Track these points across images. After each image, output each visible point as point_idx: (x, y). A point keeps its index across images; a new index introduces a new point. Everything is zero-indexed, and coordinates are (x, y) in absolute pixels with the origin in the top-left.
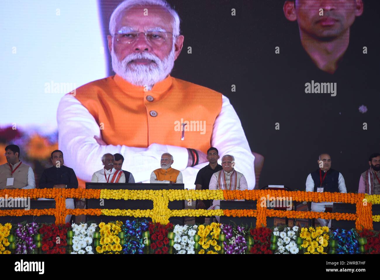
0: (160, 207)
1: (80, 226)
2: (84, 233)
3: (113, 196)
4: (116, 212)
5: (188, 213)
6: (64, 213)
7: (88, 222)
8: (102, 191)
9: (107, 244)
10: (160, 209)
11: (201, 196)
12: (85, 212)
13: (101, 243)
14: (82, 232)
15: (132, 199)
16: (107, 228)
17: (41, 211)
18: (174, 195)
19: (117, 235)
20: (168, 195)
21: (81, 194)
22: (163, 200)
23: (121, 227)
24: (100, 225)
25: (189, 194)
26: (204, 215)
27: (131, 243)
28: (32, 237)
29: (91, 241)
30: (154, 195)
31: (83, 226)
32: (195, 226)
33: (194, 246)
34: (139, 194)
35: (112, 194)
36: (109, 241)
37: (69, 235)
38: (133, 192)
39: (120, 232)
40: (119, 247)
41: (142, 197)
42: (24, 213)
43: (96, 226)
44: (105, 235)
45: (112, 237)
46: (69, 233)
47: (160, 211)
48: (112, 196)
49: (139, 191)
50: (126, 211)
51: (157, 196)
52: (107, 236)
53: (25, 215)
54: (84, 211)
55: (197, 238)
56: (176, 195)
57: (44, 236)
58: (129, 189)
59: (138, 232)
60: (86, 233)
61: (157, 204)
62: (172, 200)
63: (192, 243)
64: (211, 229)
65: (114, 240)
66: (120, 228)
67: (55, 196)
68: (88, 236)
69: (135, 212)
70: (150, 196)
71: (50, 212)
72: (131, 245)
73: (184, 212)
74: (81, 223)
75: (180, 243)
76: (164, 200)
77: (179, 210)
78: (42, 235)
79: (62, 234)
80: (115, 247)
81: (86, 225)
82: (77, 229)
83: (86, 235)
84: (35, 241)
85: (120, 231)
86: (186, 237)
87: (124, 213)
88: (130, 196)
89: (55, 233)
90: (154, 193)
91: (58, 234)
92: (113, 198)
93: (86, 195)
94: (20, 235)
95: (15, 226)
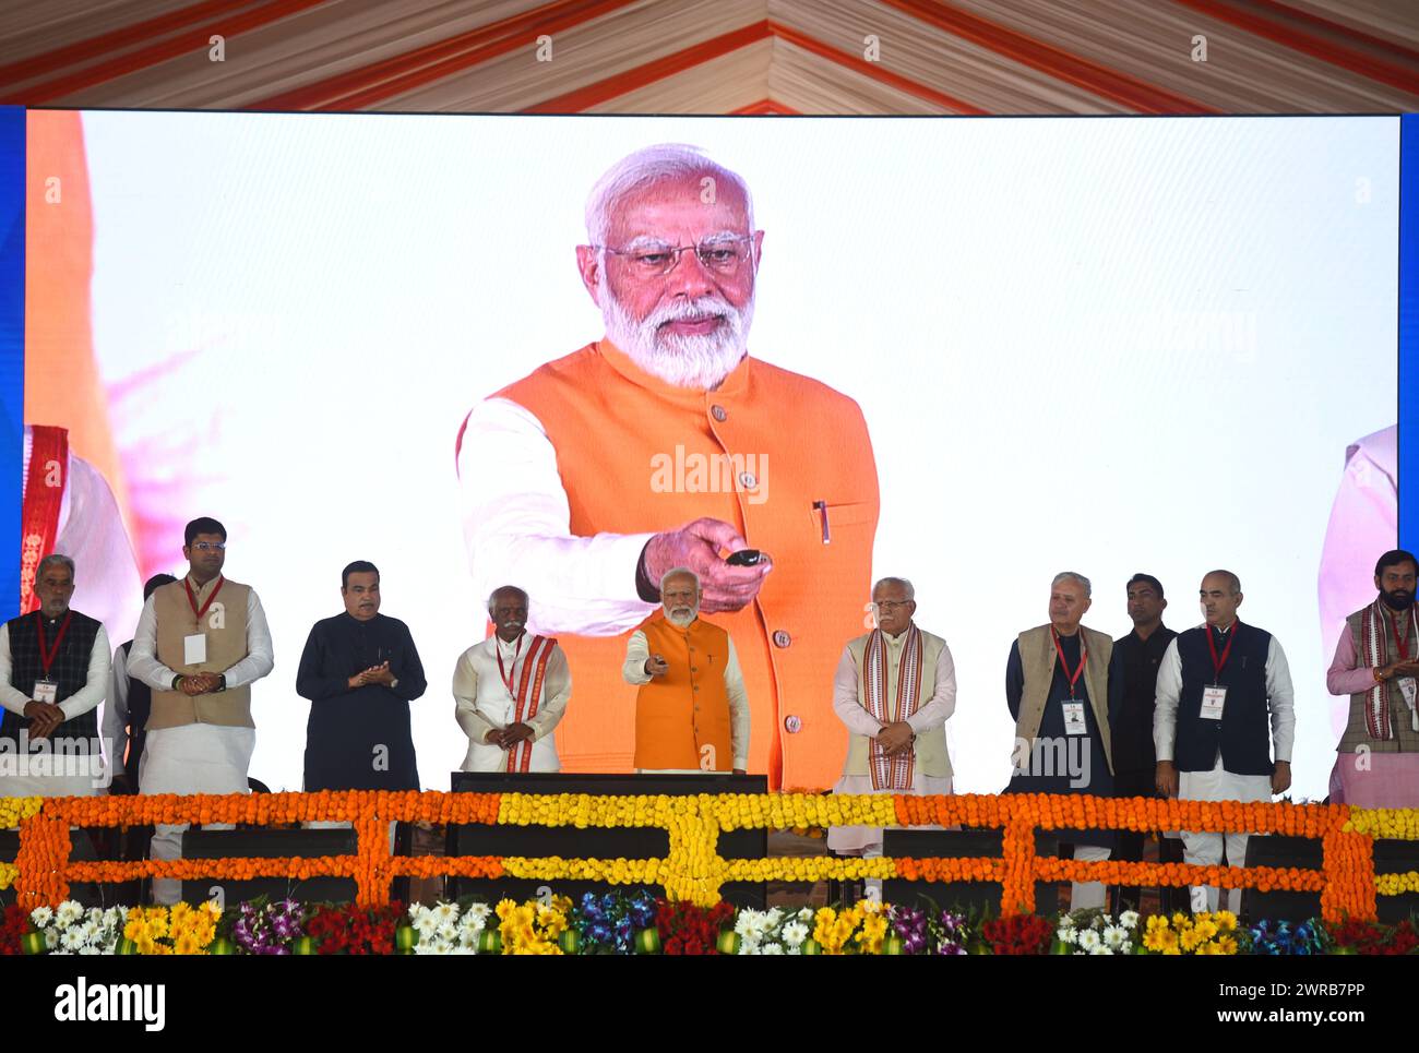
0: (692, 851)
1: (437, 910)
2: (448, 933)
3: (541, 815)
4: (550, 867)
5: (781, 869)
6: (383, 870)
7: (461, 898)
8: (505, 798)
10: (691, 858)
11: (822, 813)
12: (451, 867)
14: (442, 930)
15: (600, 825)
16: (522, 920)
17: (312, 864)
18: (735, 813)
19: (555, 941)
20: (716, 813)
21: (438, 811)
22: (699, 828)
23: (565, 915)
24: (499, 909)
25: (785, 809)
26: (833, 876)
28: (285, 947)
30: (670, 811)
31: (446, 912)
32: (806, 912)
34: (622, 808)
35: (536, 809)
37: (402, 940)
38: (604, 802)
39: (562, 934)
41: (634, 819)
42: (258, 871)
43: (486, 911)
44: (517, 941)
45: (540, 948)
46: (401, 933)
47: (690, 864)
48: (536, 814)
49: (622, 800)
50: (582, 864)
51: (681, 815)
52: (524, 945)
53: (261, 877)
54: (447, 863)
56: (743, 811)
57: (323, 941)
58: (591, 794)
59: (621, 932)
60: (454, 934)
61: (680, 840)
62: (728, 828)
64: (857, 923)
66: (565, 920)
67: (356, 814)
68: (463, 943)
69: (609, 866)
70: (658, 815)
71: (340, 867)
73: (769, 868)
74: (438, 902)
76: (703, 828)
77: (754, 861)
78: (315, 940)
79: (380, 938)
81: (454, 907)
82: (427, 923)
83: (456, 941)
85: (564, 928)
86: (776, 948)
87: (574, 869)
88: (594, 816)
89: (358, 934)
90: (673, 806)
91: (368, 937)
92: (542, 822)
93: (454, 813)
94: (247, 939)
95: (231, 911)
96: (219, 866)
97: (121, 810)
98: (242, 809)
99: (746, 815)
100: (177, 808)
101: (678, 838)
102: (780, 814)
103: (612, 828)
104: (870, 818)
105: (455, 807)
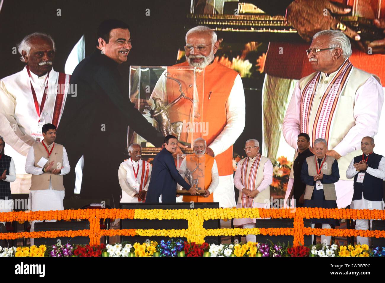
0: (195, 227)
1: (115, 246)
2: (119, 254)
3: (148, 216)
4: (151, 232)
5: (224, 232)
6: (98, 234)
7: (123, 242)
8: (136, 210)
10: (195, 229)
11: (236, 214)
12: (119, 233)
14: (117, 252)
15: (166, 219)
16: (142, 249)
17: (75, 232)
18: (209, 215)
20: (203, 214)
21: (115, 215)
22: (197, 219)
23: (155, 247)
24: (134, 246)
25: (224, 213)
26: (240, 234)
30: (188, 214)
31: (118, 247)
32: (231, 246)
34: (173, 213)
35: (146, 214)
38: (168, 212)
39: (155, 253)
41: (177, 217)
42: (58, 235)
43: (130, 246)
46: (104, 254)
47: (195, 231)
48: (146, 216)
49: (173, 211)
50: (161, 231)
51: (192, 215)
53: (59, 237)
54: (118, 231)
56: (211, 214)
58: (163, 209)
59: (173, 252)
61: (192, 223)
62: (207, 219)
64: (248, 249)
66: (155, 249)
67: (89, 217)
69: (169, 232)
70: (184, 215)
71: (84, 233)
73: (220, 232)
74: (115, 244)
76: (199, 219)
77: (215, 230)
79: (97, 256)
81: (120, 245)
82: (112, 250)
83: (121, 256)
85: (155, 251)
87: (158, 233)
88: (164, 216)
89: (90, 254)
91: (93, 255)
92: (148, 218)
93: (120, 216)
95: (49, 248)
96: (46, 234)
98: (53, 215)
103: (170, 220)
104: (251, 216)
105: (121, 214)
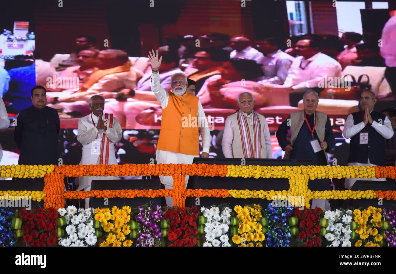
0: (300, 187)
1: (211, 209)
2: (218, 218)
3: (243, 173)
5: (333, 195)
6: (184, 194)
7: (221, 205)
8: (229, 167)
9: (247, 233)
10: (300, 190)
11: (348, 173)
12: (209, 193)
13: (239, 232)
14: (215, 217)
15: (264, 177)
16: (244, 213)
17: (157, 192)
18: (316, 173)
19: (258, 222)
20: (309, 173)
21: (205, 171)
22: (303, 178)
23: (260, 212)
24: (235, 209)
25: (334, 171)
26: (352, 197)
27: (276, 231)
28: (157, 223)
29: (227, 229)
30: (292, 172)
31: (215, 210)
32: (349, 211)
33: (351, 235)
34: (273, 171)
35: (241, 171)
36: (249, 228)
37: (201, 221)
38: (266, 168)
39: (261, 218)
40: (261, 236)
41: (278, 175)
42: (136, 195)
43: (230, 210)
44: (244, 222)
45: (253, 224)
46: (201, 218)
47: (299, 192)
48: (241, 173)
49: (273, 168)
50: (258, 192)
51: (295, 173)
52: (246, 223)
54: (208, 192)
55: (354, 226)
56: (319, 172)
57: (170, 222)
58: (261, 165)
59: (284, 218)
60: (220, 219)
61: (295, 183)
62: (313, 178)
63: (348, 232)
64: (370, 215)
65: (255, 227)
66: (261, 213)
67: (174, 172)
68: (224, 222)
69: (268, 193)
70: (287, 174)
71: (168, 193)
72: (276, 234)
73: (328, 194)
74: (211, 206)
75: (333, 233)
76: (304, 178)
77: (322, 192)
78: (168, 221)
79: (192, 220)
80: (255, 237)
81: (217, 209)
82: (209, 214)
83: (221, 221)
84: (161, 229)
85: (261, 216)
86: (340, 225)
87: (256, 194)
88: (263, 174)
89: (183, 219)
90: (292, 170)
91: (187, 220)
92: (243, 176)
93: (211, 172)
94: (143, 220)
95: (134, 210)
96: (122, 193)
97: (85, 171)
98: (131, 170)
99: (320, 174)
100: (107, 170)
101: (294, 182)
102: (332, 173)
103: (269, 179)
104: (366, 175)
105: (211, 170)
